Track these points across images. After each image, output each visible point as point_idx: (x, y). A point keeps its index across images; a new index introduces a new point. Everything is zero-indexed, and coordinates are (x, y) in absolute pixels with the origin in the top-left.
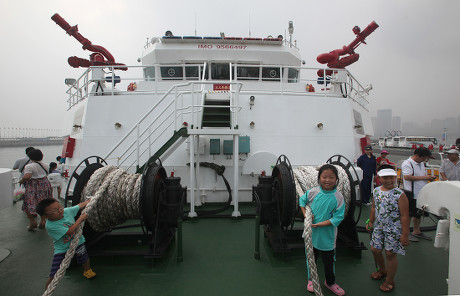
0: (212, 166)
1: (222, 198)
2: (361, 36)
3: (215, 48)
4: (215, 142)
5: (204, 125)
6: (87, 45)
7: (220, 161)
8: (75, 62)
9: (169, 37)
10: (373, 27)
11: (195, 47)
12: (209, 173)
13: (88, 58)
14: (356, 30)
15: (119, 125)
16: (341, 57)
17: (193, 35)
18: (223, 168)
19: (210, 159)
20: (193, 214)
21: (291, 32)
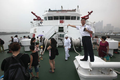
0: (60, 39)
1: (62, 45)
2: (90, 13)
3: (60, 13)
4: (61, 35)
5: (59, 32)
6: (36, 16)
7: (62, 38)
8: (34, 20)
9: (50, 10)
10: (92, 12)
11: (56, 13)
12: (60, 40)
13: (36, 19)
14: (89, 12)
15: (43, 32)
16: (86, 17)
17: (55, 10)
18: (62, 39)
19: (60, 38)
20: (57, 47)
21: (78, 8)
